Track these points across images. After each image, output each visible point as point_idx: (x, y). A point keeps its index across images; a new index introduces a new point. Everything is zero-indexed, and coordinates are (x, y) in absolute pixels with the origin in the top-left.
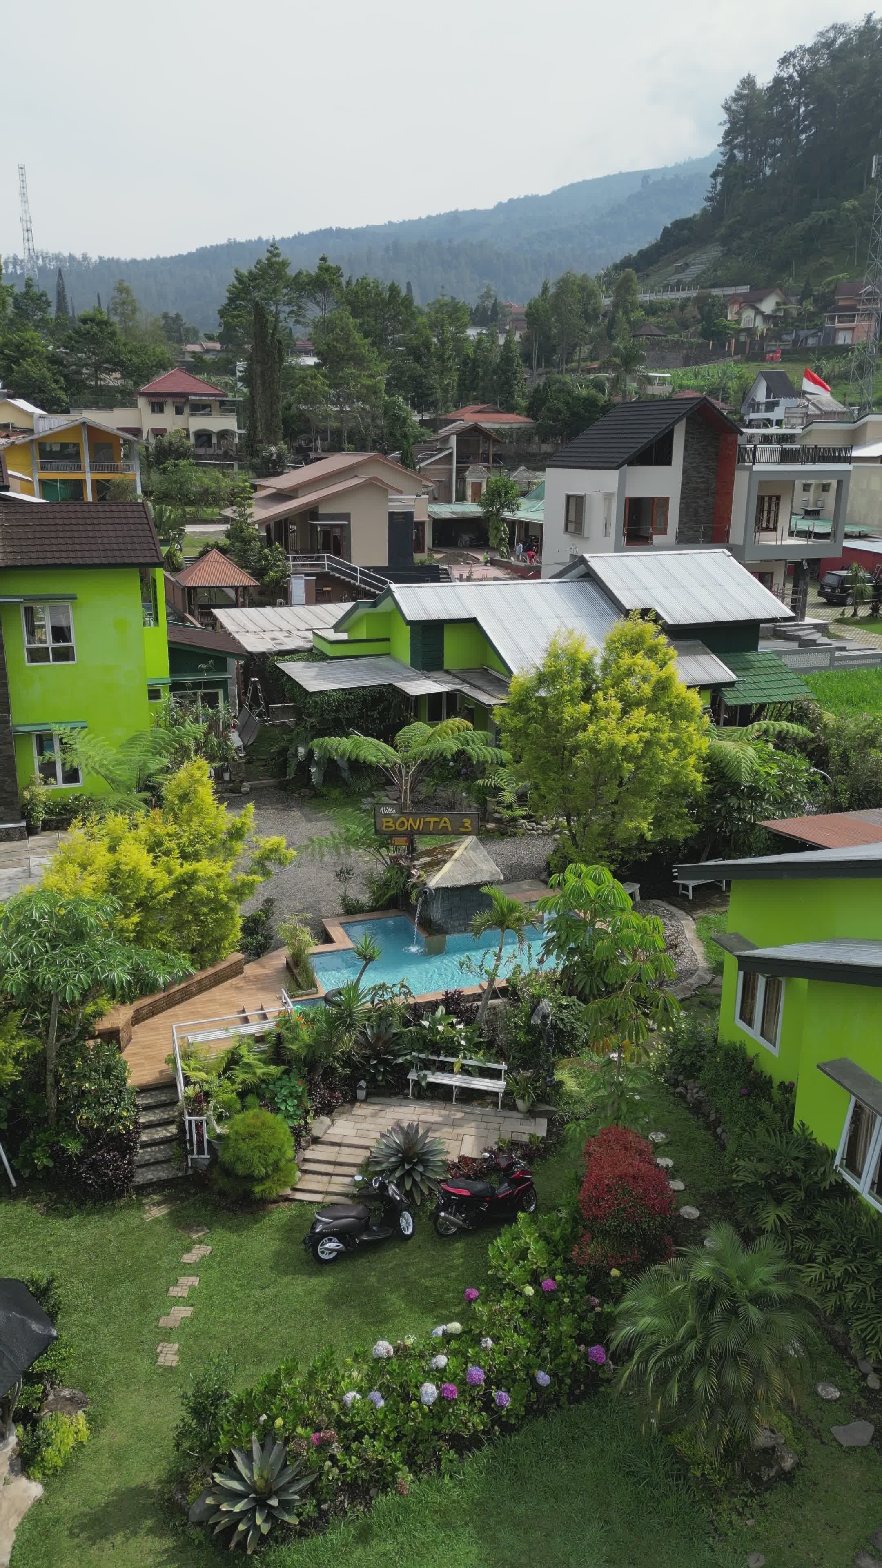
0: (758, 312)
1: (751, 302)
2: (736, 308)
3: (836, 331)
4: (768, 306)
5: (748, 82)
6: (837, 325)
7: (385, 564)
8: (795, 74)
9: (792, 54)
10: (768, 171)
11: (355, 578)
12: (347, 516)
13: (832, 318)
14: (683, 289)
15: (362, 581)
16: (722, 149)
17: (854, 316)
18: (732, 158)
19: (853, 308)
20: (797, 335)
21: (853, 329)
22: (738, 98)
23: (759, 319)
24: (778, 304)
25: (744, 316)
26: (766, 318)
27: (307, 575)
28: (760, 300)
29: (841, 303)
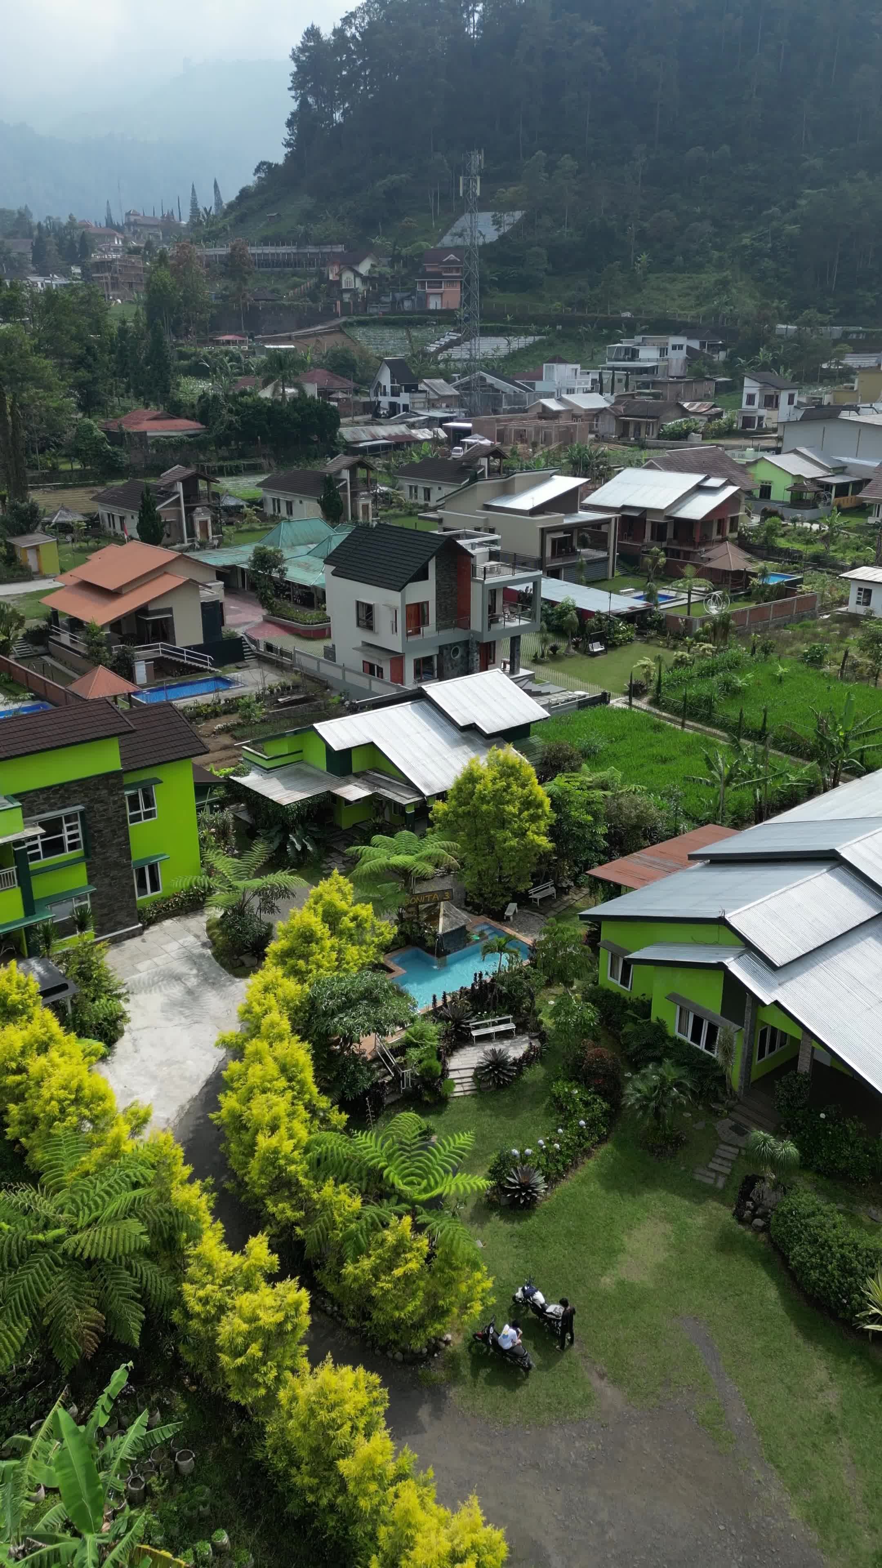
0: (357, 274)
1: (350, 263)
2: (336, 269)
3: (427, 295)
4: (364, 268)
5: (312, 33)
6: (428, 290)
7: (201, 641)
8: (357, 34)
9: (353, 15)
10: (338, 116)
11: (183, 658)
12: (170, 610)
13: (423, 284)
14: (283, 245)
15: (188, 659)
16: (293, 93)
17: (441, 282)
18: (304, 104)
19: (438, 275)
20: (394, 297)
21: (441, 294)
22: (303, 49)
23: (358, 281)
24: (372, 266)
25: (344, 278)
26: (364, 280)
27: (146, 661)
28: (358, 263)
29: (428, 270)
